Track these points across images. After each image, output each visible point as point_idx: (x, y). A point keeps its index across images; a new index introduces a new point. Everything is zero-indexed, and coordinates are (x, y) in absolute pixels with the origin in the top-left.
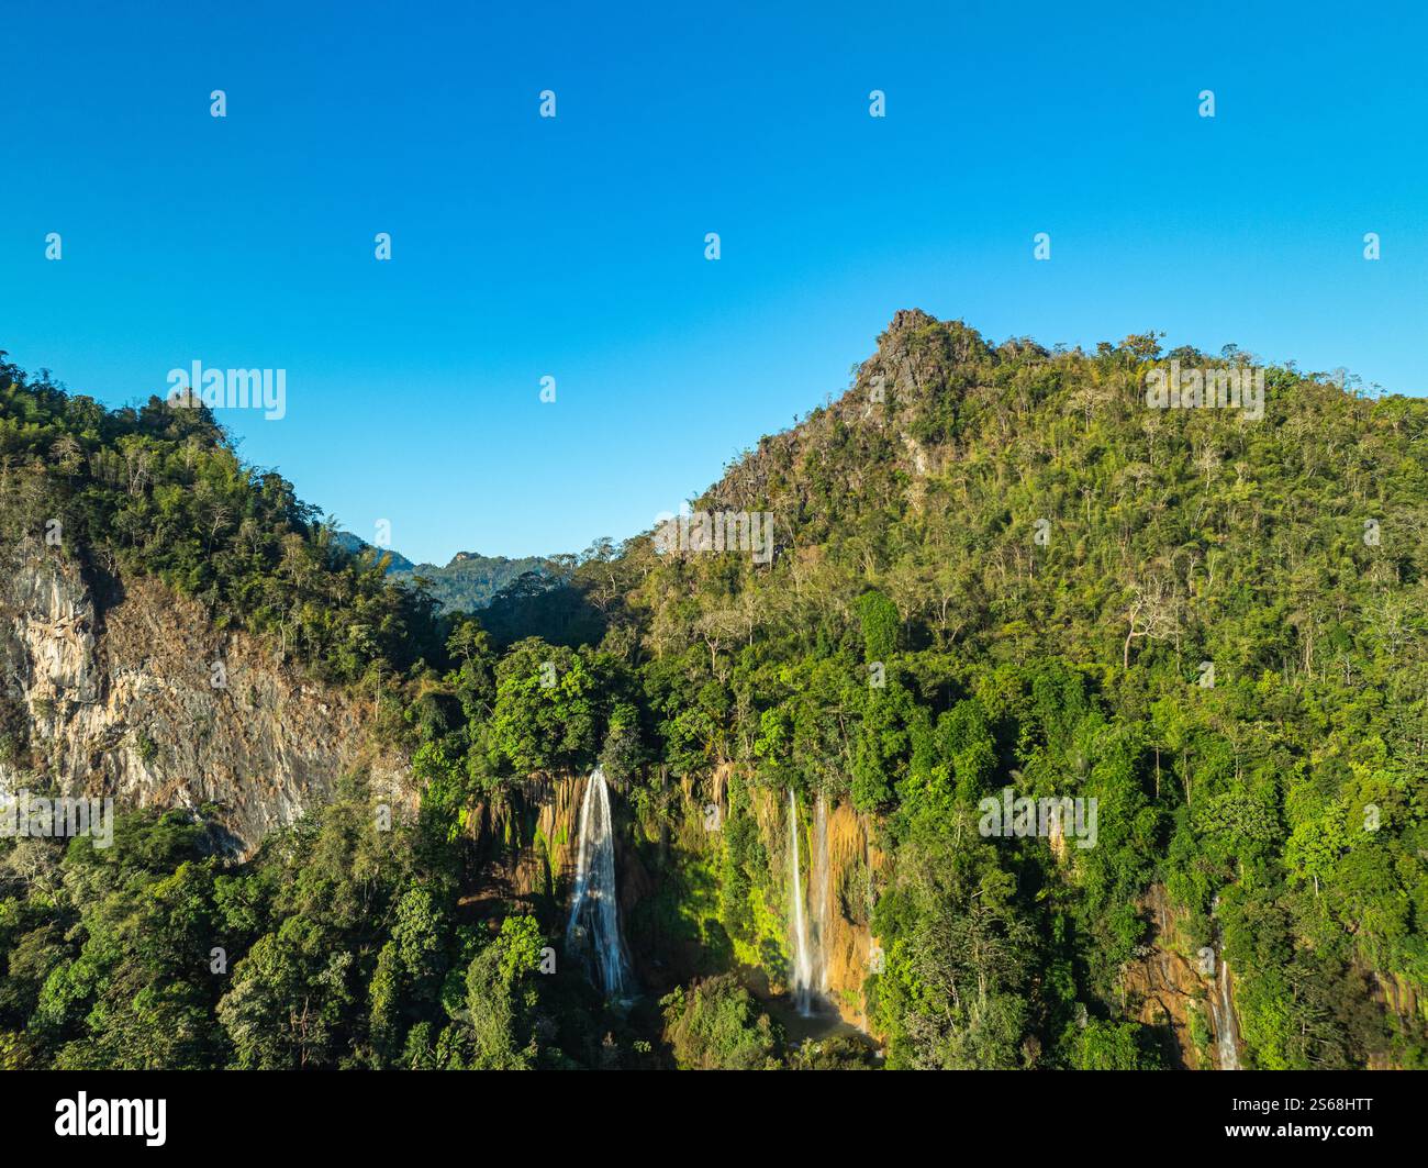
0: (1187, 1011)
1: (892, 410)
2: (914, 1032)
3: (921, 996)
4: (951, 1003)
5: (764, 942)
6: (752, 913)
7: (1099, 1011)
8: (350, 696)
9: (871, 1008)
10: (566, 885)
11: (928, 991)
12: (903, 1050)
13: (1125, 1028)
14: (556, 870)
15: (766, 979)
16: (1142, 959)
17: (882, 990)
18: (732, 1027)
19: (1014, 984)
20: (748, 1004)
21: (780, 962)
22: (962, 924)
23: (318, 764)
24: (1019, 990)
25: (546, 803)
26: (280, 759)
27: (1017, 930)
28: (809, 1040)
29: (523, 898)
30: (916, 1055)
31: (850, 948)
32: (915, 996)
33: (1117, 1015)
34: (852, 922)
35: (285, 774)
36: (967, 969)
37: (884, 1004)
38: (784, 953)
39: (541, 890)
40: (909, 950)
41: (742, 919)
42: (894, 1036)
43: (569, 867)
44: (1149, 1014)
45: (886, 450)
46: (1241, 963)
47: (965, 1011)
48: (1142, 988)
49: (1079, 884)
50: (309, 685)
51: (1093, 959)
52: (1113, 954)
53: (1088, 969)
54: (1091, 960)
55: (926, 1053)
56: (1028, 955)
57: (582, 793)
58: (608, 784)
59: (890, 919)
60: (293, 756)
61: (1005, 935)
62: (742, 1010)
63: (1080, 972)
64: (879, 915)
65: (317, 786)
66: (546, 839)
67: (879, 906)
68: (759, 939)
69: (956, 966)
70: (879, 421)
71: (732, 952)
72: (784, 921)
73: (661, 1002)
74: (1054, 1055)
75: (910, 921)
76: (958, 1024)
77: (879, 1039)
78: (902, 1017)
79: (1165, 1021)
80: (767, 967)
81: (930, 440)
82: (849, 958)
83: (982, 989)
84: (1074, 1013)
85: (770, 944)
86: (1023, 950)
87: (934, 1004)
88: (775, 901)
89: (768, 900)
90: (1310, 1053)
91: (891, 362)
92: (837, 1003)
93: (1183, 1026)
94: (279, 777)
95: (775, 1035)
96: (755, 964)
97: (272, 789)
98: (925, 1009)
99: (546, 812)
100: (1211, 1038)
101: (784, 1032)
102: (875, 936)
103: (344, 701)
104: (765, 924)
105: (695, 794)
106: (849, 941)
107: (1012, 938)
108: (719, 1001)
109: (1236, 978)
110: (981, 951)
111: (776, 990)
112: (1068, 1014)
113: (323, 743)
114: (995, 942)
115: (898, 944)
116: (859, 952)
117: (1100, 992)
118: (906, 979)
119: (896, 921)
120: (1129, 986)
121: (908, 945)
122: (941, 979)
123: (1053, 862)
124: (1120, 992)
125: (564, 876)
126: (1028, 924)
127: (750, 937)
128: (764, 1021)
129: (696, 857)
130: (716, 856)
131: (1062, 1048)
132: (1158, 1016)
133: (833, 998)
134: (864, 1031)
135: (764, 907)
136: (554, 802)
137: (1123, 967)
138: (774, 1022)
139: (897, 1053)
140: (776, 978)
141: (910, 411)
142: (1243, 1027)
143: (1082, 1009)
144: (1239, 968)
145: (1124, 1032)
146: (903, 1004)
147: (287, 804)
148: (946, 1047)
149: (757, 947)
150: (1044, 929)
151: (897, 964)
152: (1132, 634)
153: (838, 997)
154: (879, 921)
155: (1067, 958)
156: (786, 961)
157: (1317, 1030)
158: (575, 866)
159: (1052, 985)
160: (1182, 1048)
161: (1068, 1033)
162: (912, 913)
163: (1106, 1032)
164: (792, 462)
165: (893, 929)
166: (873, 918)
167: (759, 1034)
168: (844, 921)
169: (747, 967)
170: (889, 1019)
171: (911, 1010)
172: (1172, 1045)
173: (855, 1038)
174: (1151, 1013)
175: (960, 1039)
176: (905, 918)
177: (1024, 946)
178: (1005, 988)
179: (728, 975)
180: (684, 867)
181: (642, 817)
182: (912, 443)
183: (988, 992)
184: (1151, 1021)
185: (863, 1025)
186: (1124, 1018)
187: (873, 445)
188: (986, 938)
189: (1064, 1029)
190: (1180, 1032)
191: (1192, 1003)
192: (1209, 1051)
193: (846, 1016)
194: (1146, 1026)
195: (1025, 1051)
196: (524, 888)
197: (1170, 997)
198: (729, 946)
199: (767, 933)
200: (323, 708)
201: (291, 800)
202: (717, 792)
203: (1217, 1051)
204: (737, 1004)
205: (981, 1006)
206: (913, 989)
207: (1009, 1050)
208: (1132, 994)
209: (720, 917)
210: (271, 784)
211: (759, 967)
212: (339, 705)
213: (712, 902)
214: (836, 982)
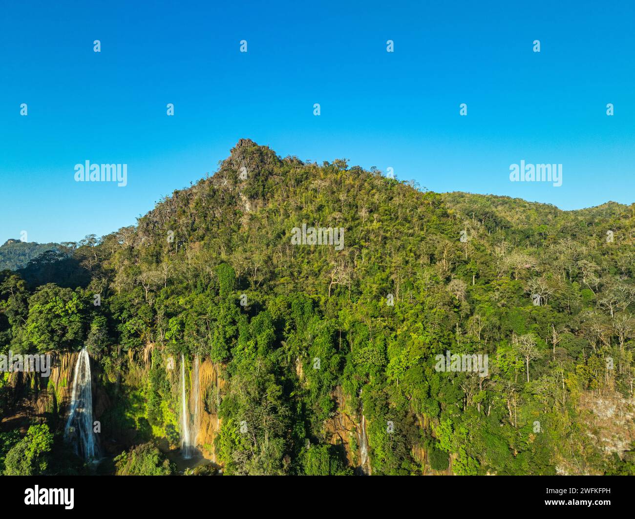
0: (349, 437)
1: (236, 183)
2: (236, 460)
3: (240, 443)
4: (253, 445)
5: (167, 426)
6: (162, 413)
7: (315, 441)
9: (217, 451)
10: (65, 407)
11: (243, 441)
12: (231, 468)
13: (325, 447)
14: (60, 400)
15: (168, 443)
16: (332, 418)
17: (222, 442)
18: (151, 467)
19: (280, 433)
20: (159, 456)
21: (175, 434)
22: (258, 410)
24: (282, 436)
27: (282, 410)
28: (188, 469)
29: (41, 415)
30: (237, 469)
31: (208, 425)
32: (237, 443)
33: (322, 442)
34: (209, 413)
36: (260, 429)
37: (223, 449)
38: (177, 430)
39: (51, 411)
40: (235, 423)
41: (157, 415)
42: (227, 462)
43: (67, 398)
44: (334, 441)
45: (233, 200)
46: (370, 415)
47: (259, 448)
48: (332, 430)
49: (308, 388)
51: (313, 419)
52: (321, 417)
53: (310, 424)
54: (312, 420)
55: (242, 468)
56: (286, 421)
57: (75, 361)
58: (89, 356)
59: (227, 410)
61: (277, 412)
62: (156, 459)
63: (308, 426)
64: (222, 409)
66: (55, 385)
67: (222, 404)
68: (165, 424)
69: (255, 428)
70: (230, 187)
71: (152, 432)
72: (177, 415)
73: (115, 459)
74: (296, 462)
75: (235, 410)
76: (255, 453)
77: (220, 464)
78: (231, 453)
79: (340, 442)
80: (169, 437)
81: (252, 197)
82: (207, 429)
83: (266, 437)
84: (304, 443)
85: (171, 426)
86: (284, 419)
87: (246, 446)
88: (173, 406)
89: (170, 406)
90: (393, 448)
91: (237, 161)
92: (201, 450)
93: (347, 443)
95: (172, 469)
96: (163, 436)
98: (241, 448)
100: (358, 447)
101: (176, 467)
102: (220, 418)
104: (168, 417)
105: (135, 358)
106: (208, 422)
107: (279, 413)
108: (145, 456)
109: (368, 422)
110: (266, 421)
111: (173, 447)
112: (302, 444)
114: (272, 416)
115: (230, 421)
116: (212, 426)
117: (315, 433)
118: (233, 436)
119: (229, 410)
120: (327, 429)
121: (234, 421)
122: (249, 434)
123: (297, 380)
124: (323, 432)
125: (64, 403)
126: (286, 407)
127: (161, 424)
128: (166, 463)
129: (135, 389)
130: (144, 387)
131: (299, 459)
132: (338, 441)
133: (200, 448)
134: (214, 462)
135: (168, 409)
136: (60, 366)
137: (325, 422)
138: (171, 462)
139: (228, 469)
140: (173, 442)
141: (244, 184)
142: (370, 441)
143: (308, 441)
144: (369, 418)
145: (324, 449)
146: (232, 448)
148: (250, 464)
149: (164, 428)
150: (293, 409)
151: (229, 430)
152: (332, 283)
153: (202, 447)
154: (222, 411)
155: (302, 420)
156: (178, 434)
157: (396, 439)
158: (70, 397)
159: (296, 432)
160: (347, 452)
161: (302, 452)
162: (236, 406)
163: (317, 450)
164: (188, 203)
165: (228, 414)
166: (219, 410)
167: (164, 469)
168: (206, 413)
169: (158, 438)
170: (225, 455)
171: (235, 450)
172: (343, 452)
173: (209, 465)
174: (335, 440)
175: (257, 460)
176: (233, 409)
177: (285, 417)
178: (276, 436)
179: (149, 443)
180: (128, 394)
181: (107, 371)
182: (244, 198)
183: (269, 438)
184: (335, 443)
185: (213, 459)
186: (324, 443)
187: (227, 198)
188: (269, 415)
189: (300, 450)
190: (346, 446)
191: (351, 433)
192: (357, 452)
193: (206, 456)
194: (333, 445)
195: (284, 462)
196: (41, 410)
197: (342, 432)
198: (150, 429)
199: (169, 421)
202: (146, 357)
203: (360, 452)
204: (154, 456)
205: (266, 444)
206: (236, 440)
207: (277, 462)
208: (328, 433)
209: (146, 416)
211: (165, 438)
213: (142, 409)
214: (201, 441)
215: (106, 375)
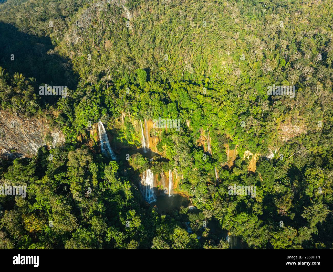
6: (132, 137)
8: (37, 118)
10: (99, 142)
14: (96, 140)
23: (36, 134)
25: (91, 130)
26: (26, 136)
29: (92, 147)
31: (152, 141)
34: (152, 137)
35: (29, 139)
38: (139, 142)
39: (95, 145)
41: (130, 139)
44: (200, 145)
48: (199, 142)
50: (26, 118)
57: (98, 126)
58: (103, 124)
60: (29, 135)
65: (37, 139)
66: (93, 136)
68: (134, 141)
72: (139, 138)
79: (202, 145)
80: (135, 144)
82: (152, 143)
85: (136, 141)
88: (138, 136)
89: (136, 135)
93: (204, 145)
94: (27, 139)
96: (133, 144)
97: (26, 143)
99: (92, 131)
100: (207, 146)
103: (36, 119)
104: (135, 139)
105: (119, 120)
108: (138, 158)
111: (138, 148)
113: (35, 130)
118: (171, 151)
120: (197, 142)
123: (188, 128)
125: (98, 141)
127: (132, 141)
128: (146, 159)
129: (119, 129)
130: (123, 129)
134: (158, 153)
136: (92, 129)
140: (138, 146)
147: (31, 144)
151: (169, 149)
153: (151, 148)
156: (140, 144)
158: (99, 138)
160: (204, 148)
161: (193, 153)
167: (145, 161)
168: (151, 137)
180: (117, 131)
181: (109, 126)
191: (205, 142)
192: (207, 148)
193: (153, 151)
195: (191, 159)
196: (91, 146)
197: (202, 142)
200: (32, 123)
201: (32, 143)
202: (122, 119)
206: (173, 152)
209: (125, 137)
210: (25, 141)
212: (35, 121)
213: (123, 136)
214: (151, 146)
215: (108, 128)
